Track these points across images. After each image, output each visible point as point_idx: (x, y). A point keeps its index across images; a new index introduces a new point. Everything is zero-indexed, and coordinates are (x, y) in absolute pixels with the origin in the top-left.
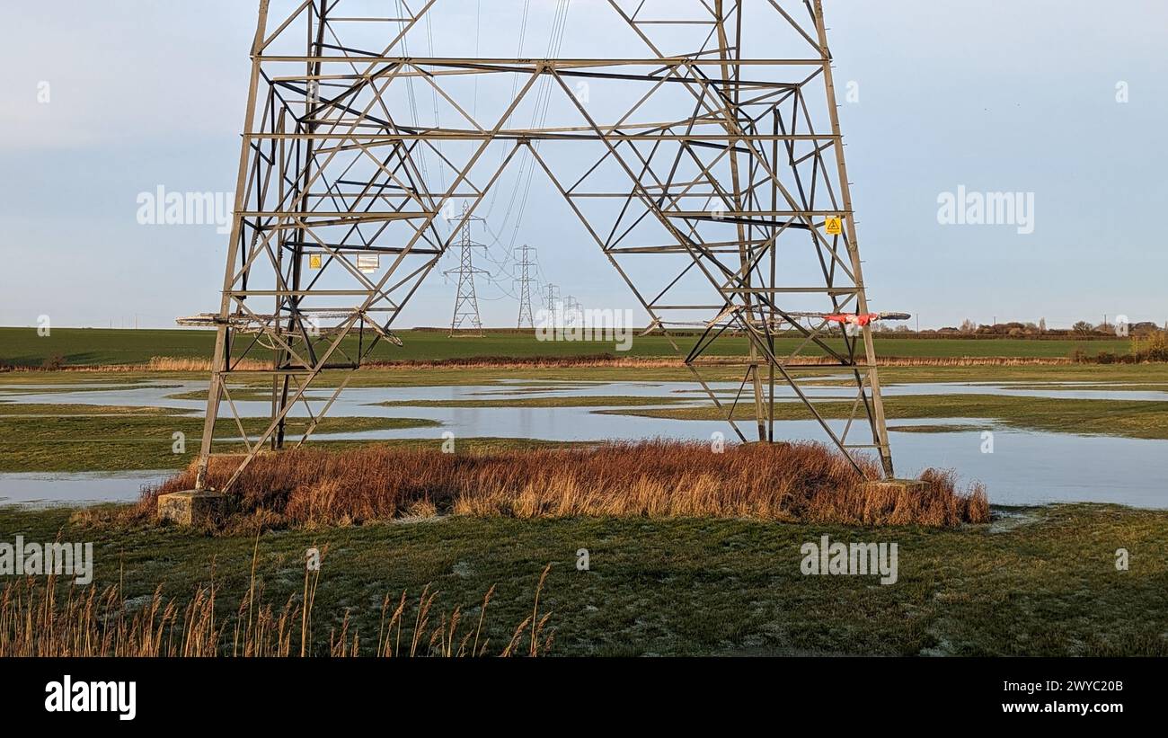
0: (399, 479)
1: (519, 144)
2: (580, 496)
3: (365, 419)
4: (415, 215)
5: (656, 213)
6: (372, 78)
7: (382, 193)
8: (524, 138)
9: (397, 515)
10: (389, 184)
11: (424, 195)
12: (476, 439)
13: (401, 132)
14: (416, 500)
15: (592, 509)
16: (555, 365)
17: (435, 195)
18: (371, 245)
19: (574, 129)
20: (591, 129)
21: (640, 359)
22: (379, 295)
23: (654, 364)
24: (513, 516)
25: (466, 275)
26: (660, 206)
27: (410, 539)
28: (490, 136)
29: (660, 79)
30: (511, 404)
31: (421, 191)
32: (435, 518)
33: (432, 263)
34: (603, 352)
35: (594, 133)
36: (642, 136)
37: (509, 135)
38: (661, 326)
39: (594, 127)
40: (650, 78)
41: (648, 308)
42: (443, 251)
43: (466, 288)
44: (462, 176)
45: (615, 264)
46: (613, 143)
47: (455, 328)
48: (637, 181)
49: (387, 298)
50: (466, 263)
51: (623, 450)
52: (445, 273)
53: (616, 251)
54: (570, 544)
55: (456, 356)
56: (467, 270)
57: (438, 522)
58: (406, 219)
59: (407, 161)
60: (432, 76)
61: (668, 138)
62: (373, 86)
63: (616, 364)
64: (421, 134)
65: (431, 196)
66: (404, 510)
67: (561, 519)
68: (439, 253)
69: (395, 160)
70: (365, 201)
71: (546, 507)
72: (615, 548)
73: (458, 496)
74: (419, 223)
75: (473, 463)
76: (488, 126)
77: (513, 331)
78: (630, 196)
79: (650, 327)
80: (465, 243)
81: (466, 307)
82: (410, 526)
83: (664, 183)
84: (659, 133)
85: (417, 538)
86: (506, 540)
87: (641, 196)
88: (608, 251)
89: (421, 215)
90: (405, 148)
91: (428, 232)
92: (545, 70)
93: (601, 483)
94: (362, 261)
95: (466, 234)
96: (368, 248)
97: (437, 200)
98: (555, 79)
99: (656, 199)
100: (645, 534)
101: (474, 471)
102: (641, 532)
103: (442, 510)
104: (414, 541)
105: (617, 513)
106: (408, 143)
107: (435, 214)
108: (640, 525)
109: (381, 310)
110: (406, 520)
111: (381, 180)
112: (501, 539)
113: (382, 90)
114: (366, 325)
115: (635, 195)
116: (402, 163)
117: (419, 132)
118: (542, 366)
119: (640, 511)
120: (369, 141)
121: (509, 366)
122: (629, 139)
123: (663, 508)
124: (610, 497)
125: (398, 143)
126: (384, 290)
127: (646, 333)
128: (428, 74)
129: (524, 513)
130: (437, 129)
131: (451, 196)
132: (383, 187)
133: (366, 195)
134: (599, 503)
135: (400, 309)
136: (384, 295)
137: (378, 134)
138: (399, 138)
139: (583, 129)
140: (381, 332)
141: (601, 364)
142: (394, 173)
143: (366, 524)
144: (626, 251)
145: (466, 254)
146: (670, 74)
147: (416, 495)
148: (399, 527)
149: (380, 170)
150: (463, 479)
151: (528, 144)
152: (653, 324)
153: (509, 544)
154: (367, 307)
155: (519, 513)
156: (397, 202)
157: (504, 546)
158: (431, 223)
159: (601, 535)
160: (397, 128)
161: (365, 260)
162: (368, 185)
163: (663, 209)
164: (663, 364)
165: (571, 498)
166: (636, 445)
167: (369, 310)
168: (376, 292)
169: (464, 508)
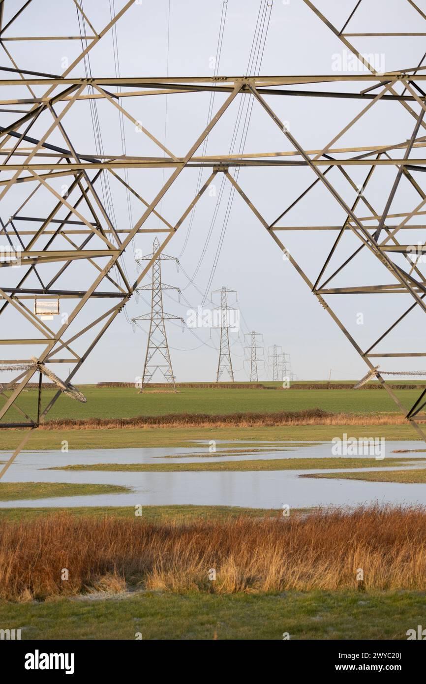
0: (84, 551)
1: (215, 172)
2: (288, 569)
3: (45, 485)
4: (99, 254)
5: (371, 248)
6: (51, 101)
7: (63, 229)
8: (221, 166)
9: (83, 590)
10: (70, 219)
11: (109, 232)
12: (171, 507)
13: (83, 161)
14: (103, 574)
15: (301, 584)
16: (259, 424)
17: (121, 231)
18: (50, 289)
19: (278, 155)
20: (296, 154)
21: (356, 416)
22: (59, 344)
23: (372, 421)
24: (212, 592)
25: (157, 322)
26: (376, 239)
27: (98, 617)
28: (183, 163)
29: (373, 97)
30: (210, 467)
31: (105, 226)
32: (125, 595)
33: (119, 308)
34: (313, 407)
35: (300, 158)
36: (356, 160)
37: (203, 163)
38: (378, 376)
39: (300, 151)
40: (363, 95)
41: (365, 356)
42: (130, 294)
43: (158, 337)
44: (151, 209)
45: (326, 306)
46: (322, 168)
47: (146, 382)
48: (350, 212)
49: (69, 349)
50: (157, 308)
51: (337, 518)
52: (134, 320)
53: (327, 292)
54: (277, 622)
55: (147, 414)
56: (158, 317)
57: (128, 598)
58: (89, 258)
59: (89, 194)
60: (117, 98)
61: (384, 162)
62: (52, 110)
63: (328, 421)
64: (105, 163)
65: (116, 232)
66: (90, 585)
67: (267, 595)
68: (126, 296)
69: (77, 193)
70: (43, 240)
71: (250, 582)
72: (327, 626)
73: (150, 570)
74: (103, 262)
75: (167, 534)
77: (211, 385)
78: (342, 229)
79: (367, 377)
80: (156, 286)
81: (158, 358)
82: (95, 604)
83: (380, 213)
84: (374, 157)
85: (105, 616)
86: (205, 618)
87: (354, 229)
88: (317, 291)
89: (104, 253)
90: (87, 179)
91: (114, 273)
92: (244, 89)
93: (312, 554)
94: (42, 307)
95: (157, 275)
96: (47, 291)
97: (123, 237)
98: (256, 99)
99: (371, 232)
100: (361, 610)
101: (168, 543)
102: (358, 608)
103: (132, 585)
104: (102, 618)
105: (330, 587)
106: (91, 173)
107: (121, 252)
108: (354, 601)
109: (61, 361)
110: (93, 596)
111: (61, 215)
112: (200, 617)
113: (62, 115)
114: (46, 380)
115: (348, 228)
116: (84, 195)
117: (103, 161)
118: (244, 425)
119: (356, 586)
120: (47, 171)
121: (207, 425)
122: (340, 164)
123: (382, 582)
124: (321, 569)
125: (79, 174)
126: (65, 338)
127: (362, 385)
128: (113, 96)
129: (225, 588)
130: (123, 157)
131: (138, 231)
132: (63, 223)
133: (44, 233)
134: (310, 577)
135: (82, 360)
136: (65, 345)
137: (58, 164)
138: (80, 167)
139: (287, 154)
140: (62, 386)
141: (312, 421)
142: (75, 207)
143: (49, 600)
144: (338, 291)
145: (157, 299)
146: (385, 91)
147: (104, 568)
148: (86, 603)
149: (60, 204)
150: (156, 551)
151: (226, 172)
152: (370, 374)
153: (208, 622)
154: (46, 359)
155: (220, 588)
156: (79, 240)
157: (202, 624)
158: (116, 263)
159: (313, 612)
160: (78, 156)
161: (46, 304)
162: (46, 221)
163: (379, 242)
164: (382, 421)
165: (278, 572)
166: (351, 512)
167: (48, 362)
168: (56, 340)
169: (157, 583)
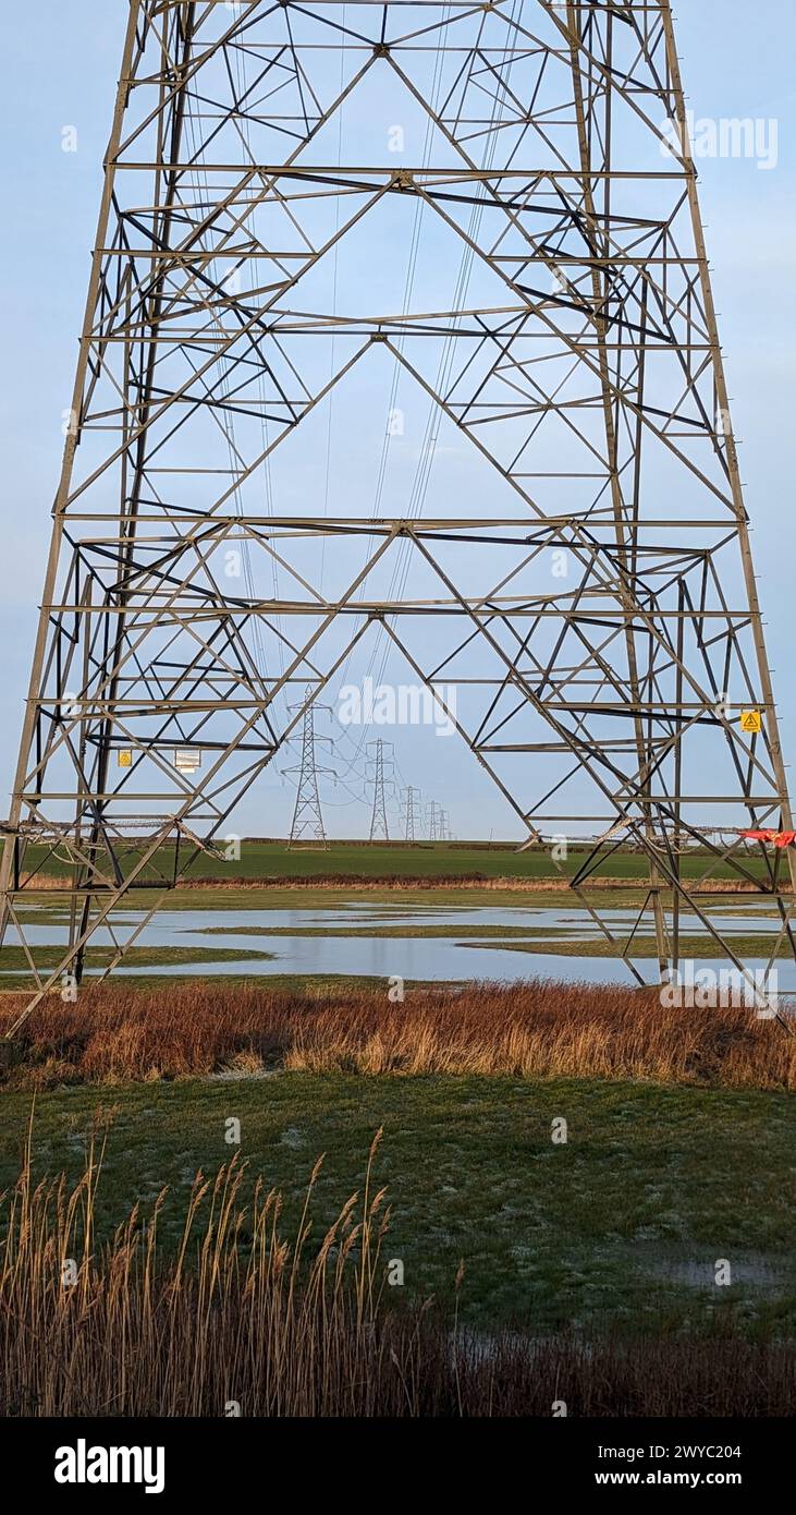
0: (218, 1026)
1: (370, 620)
2: (438, 1050)
3: (182, 950)
4: (245, 704)
5: (534, 703)
6: (196, 540)
7: (206, 677)
8: (377, 613)
9: (216, 1069)
10: (214, 666)
11: (255, 680)
12: (315, 976)
13: (229, 605)
14: (239, 1051)
15: (453, 1066)
16: (414, 886)
17: (269, 680)
18: (192, 740)
19: (438, 602)
20: (457, 602)
21: (519, 880)
22: (199, 799)
23: (536, 887)
24: (356, 1073)
25: (308, 774)
26: (539, 695)
27: (230, 1099)
28: (334, 610)
29: (540, 543)
30: (360, 933)
31: (252, 675)
32: (260, 1074)
33: (265, 762)
34: (473, 871)
35: (459, 607)
36: (517, 611)
37: (358, 609)
38: (540, 841)
39: (459, 600)
40: (528, 541)
41: (526, 818)
42: (278, 747)
43: (308, 791)
44: (301, 657)
45: (485, 764)
46: (483, 619)
47: (294, 838)
48: (512, 666)
49: (210, 804)
50: (308, 760)
51: (494, 993)
52: (283, 772)
53: (486, 749)
54: (425, 1109)
55: (294, 873)
56: (309, 768)
57: (265, 1078)
58: (235, 709)
59: (235, 640)
60: (267, 538)
61: (551, 613)
62: (197, 550)
63: (488, 885)
64: (254, 607)
65: (262, 680)
66: (224, 1063)
67: (415, 1078)
68: (273, 749)
69: (222, 638)
70: (186, 687)
71: (397, 1062)
72: (479, 1114)
73: (290, 1047)
74: (249, 713)
75: (310, 1006)
76: (333, 598)
77: (364, 843)
78: (504, 682)
79: (528, 841)
80: (308, 736)
81: (308, 813)
82: (228, 1085)
83: (545, 668)
84: (539, 608)
85: (238, 1098)
86: (347, 1102)
87: (516, 683)
88: (476, 748)
89: (249, 704)
90: (233, 624)
91: (260, 724)
92: (402, 532)
93: (465, 1034)
94: (181, 759)
95: (309, 725)
96: (188, 743)
97: (270, 686)
98: (415, 546)
99: (534, 687)
100: (517, 1097)
101: (310, 1017)
102: (513, 1096)
103: (269, 1064)
104: (235, 1101)
105: (484, 1071)
106: (238, 618)
107: (268, 702)
108: (510, 1087)
109: (202, 817)
110: (227, 1075)
111: (205, 661)
112: (341, 1101)
113: (207, 555)
114: (182, 835)
115: (510, 682)
116: (230, 641)
117: (251, 605)
118: (398, 886)
119: (512, 1070)
120: (191, 615)
121: (358, 887)
122: (504, 614)
123: (540, 1066)
124: (474, 1051)
125: (225, 619)
126: (206, 793)
127: (525, 847)
128: (262, 536)
129: (369, 1069)
130: (273, 601)
131: (288, 680)
132: (207, 670)
133: (187, 680)
134: (462, 1058)
135: (224, 816)
136: (206, 800)
137: (202, 608)
138: (226, 612)
139: (447, 602)
140: (200, 845)
141: (470, 885)
142: (220, 654)
143: (178, 1079)
144: (498, 749)
145: (308, 750)
146: (553, 537)
147: (240, 1045)
148: (218, 1084)
149: (203, 651)
150: (296, 1026)
151: (382, 620)
152: (531, 838)
153: (350, 1107)
154: (185, 814)
155: (364, 1069)
156: (224, 688)
157: (344, 1109)
158: (263, 712)
159: (465, 1099)
160: (224, 599)
161: (184, 757)
162: (188, 668)
163: (542, 699)
164: (546, 886)
165: (428, 1052)
166: (510, 986)
167: (187, 817)
168: (195, 796)
169: (297, 1061)
